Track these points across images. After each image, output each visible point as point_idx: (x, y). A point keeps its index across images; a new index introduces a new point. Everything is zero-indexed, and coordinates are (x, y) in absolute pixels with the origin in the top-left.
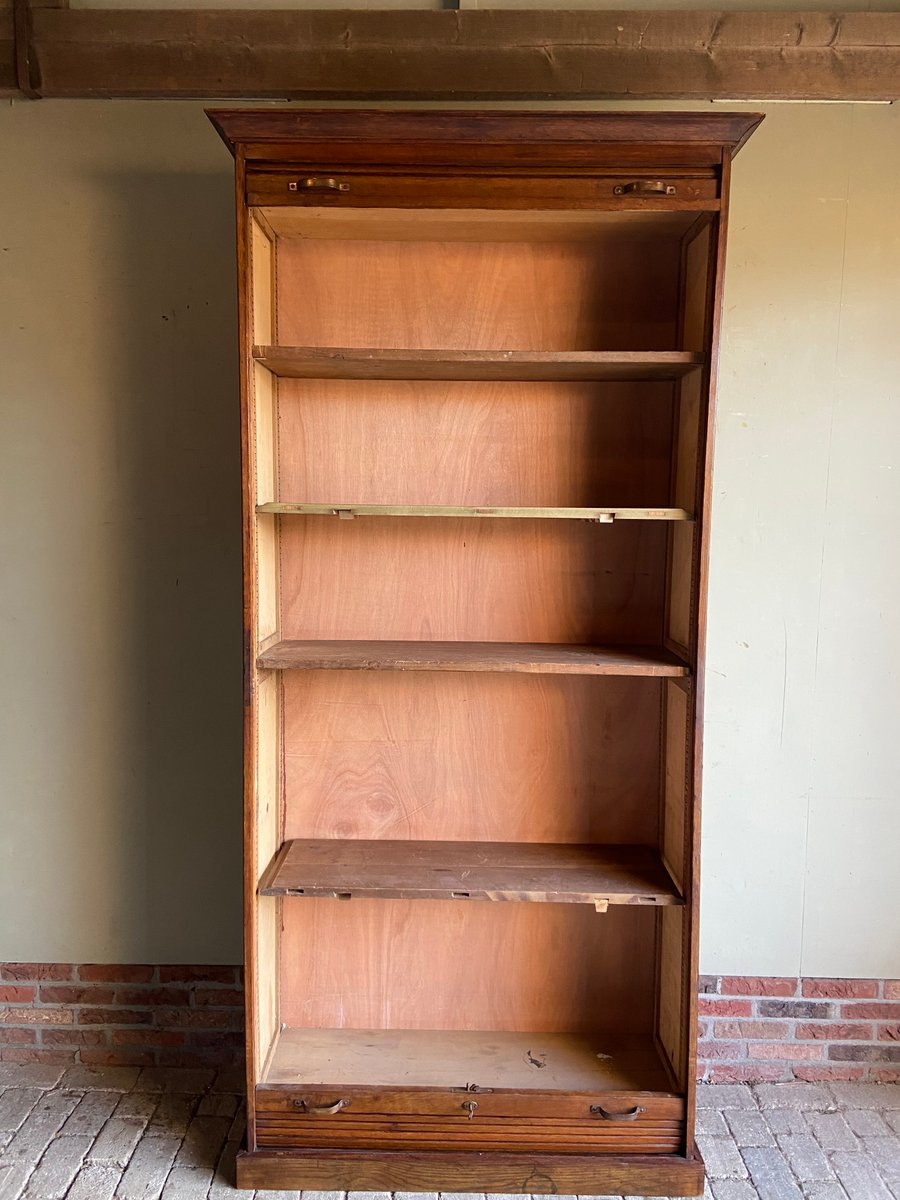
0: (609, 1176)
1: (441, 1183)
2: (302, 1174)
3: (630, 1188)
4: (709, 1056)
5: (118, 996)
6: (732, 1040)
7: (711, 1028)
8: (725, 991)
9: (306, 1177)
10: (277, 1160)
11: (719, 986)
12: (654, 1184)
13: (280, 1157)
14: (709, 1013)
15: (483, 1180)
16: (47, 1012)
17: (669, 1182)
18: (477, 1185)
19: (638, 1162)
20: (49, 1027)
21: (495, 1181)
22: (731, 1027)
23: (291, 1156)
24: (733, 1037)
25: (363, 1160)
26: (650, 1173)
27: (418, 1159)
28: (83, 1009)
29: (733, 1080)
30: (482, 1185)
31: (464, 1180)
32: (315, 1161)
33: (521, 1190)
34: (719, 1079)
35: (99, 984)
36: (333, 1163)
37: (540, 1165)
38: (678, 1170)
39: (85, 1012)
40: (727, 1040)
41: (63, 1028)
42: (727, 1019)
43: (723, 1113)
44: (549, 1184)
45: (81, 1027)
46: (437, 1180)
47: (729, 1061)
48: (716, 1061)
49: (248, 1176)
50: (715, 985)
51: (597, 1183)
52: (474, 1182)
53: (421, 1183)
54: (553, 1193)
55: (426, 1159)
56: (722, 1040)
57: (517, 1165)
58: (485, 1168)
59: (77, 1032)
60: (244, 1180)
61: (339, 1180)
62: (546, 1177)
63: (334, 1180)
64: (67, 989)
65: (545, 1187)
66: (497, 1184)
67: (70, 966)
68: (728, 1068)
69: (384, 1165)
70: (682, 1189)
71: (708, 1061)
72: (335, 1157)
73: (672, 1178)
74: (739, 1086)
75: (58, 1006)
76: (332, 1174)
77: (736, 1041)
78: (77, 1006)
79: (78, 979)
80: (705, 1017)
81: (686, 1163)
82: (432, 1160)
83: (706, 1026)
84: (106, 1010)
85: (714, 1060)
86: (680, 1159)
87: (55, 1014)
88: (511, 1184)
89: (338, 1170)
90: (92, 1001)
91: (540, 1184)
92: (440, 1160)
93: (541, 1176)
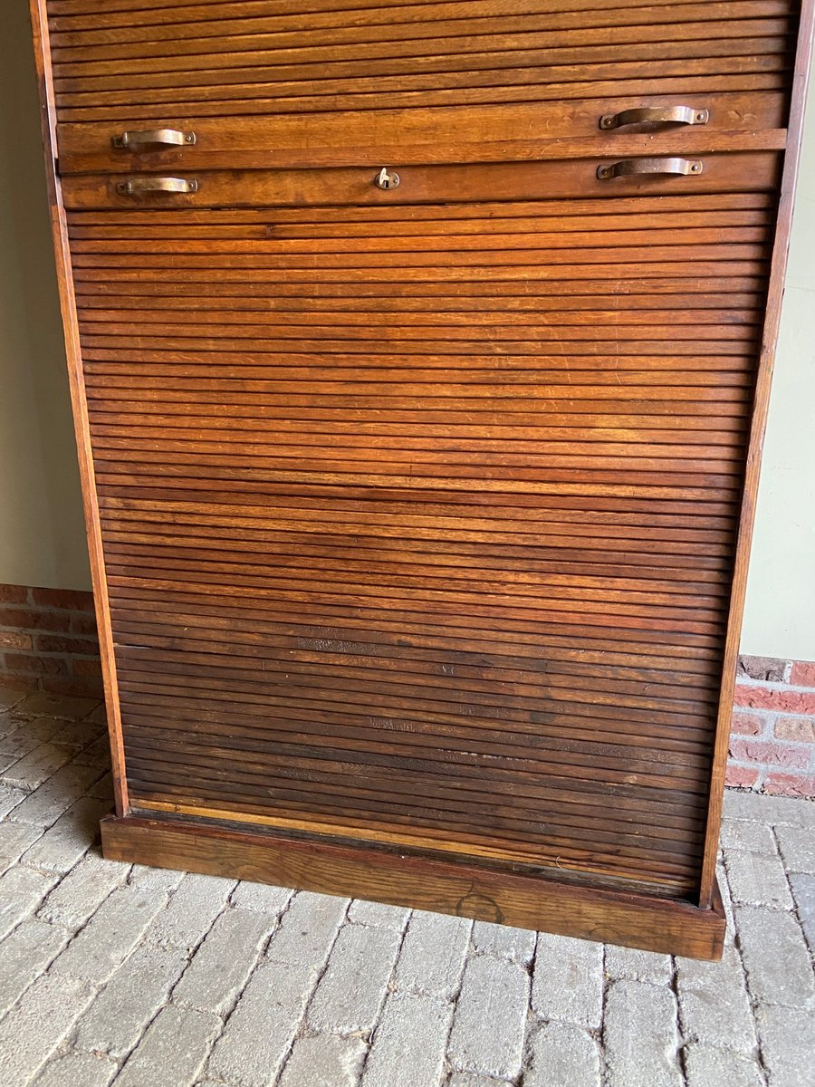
0: (579, 912)
1: (349, 885)
2: (177, 851)
3: (610, 934)
4: (765, 760)
5: (74, 624)
6: (800, 744)
7: (770, 724)
8: (796, 679)
9: (183, 855)
10: (147, 830)
11: (787, 673)
12: (645, 934)
13: (152, 827)
14: (770, 706)
15: (404, 890)
16: (7, 635)
17: (669, 934)
18: (395, 895)
19: (622, 900)
20: (11, 652)
21: (420, 894)
22: (801, 727)
23: (164, 828)
24: (802, 740)
25: (250, 843)
26: (641, 919)
27: (318, 851)
28: (41, 635)
29: (796, 794)
30: (403, 897)
31: (378, 886)
32: (192, 837)
33: (454, 911)
34: (775, 790)
35: (55, 610)
36: (214, 842)
37: (483, 884)
38: (683, 920)
39: (43, 638)
40: (792, 743)
41: (24, 653)
42: (795, 716)
43: (773, 828)
44: (492, 910)
45: (41, 654)
46: (344, 881)
47: (792, 770)
48: (773, 767)
49: (115, 845)
50: (781, 671)
51: (562, 919)
52: (392, 891)
53: (324, 882)
54: (499, 922)
55: (329, 853)
56: (786, 742)
57: (450, 878)
58: (405, 876)
59: (39, 658)
60: (111, 849)
61: (222, 864)
62: (489, 899)
63: (216, 863)
64: (23, 613)
65: (487, 912)
66: (421, 898)
67: (24, 589)
68: (790, 778)
69: (277, 853)
70: (688, 946)
71: (762, 766)
72: (217, 835)
73: (675, 931)
74: (803, 801)
75: (15, 629)
76: (212, 855)
77: (806, 746)
78: (36, 632)
79: (34, 604)
80: (763, 710)
81: (696, 912)
82: (339, 855)
83: (763, 722)
84: (63, 638)
85: (771, 766)
86: (689, 907)
87: (14, 638)
88: (441, 901)
89: (220, 852)
90: (49, 628)
91: (482, 907)
92: (346, 857)
93: (481, 897)
